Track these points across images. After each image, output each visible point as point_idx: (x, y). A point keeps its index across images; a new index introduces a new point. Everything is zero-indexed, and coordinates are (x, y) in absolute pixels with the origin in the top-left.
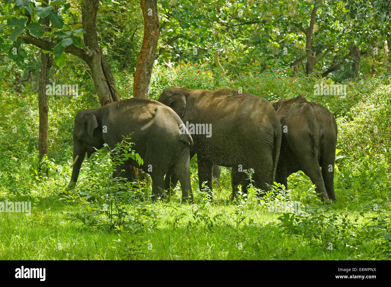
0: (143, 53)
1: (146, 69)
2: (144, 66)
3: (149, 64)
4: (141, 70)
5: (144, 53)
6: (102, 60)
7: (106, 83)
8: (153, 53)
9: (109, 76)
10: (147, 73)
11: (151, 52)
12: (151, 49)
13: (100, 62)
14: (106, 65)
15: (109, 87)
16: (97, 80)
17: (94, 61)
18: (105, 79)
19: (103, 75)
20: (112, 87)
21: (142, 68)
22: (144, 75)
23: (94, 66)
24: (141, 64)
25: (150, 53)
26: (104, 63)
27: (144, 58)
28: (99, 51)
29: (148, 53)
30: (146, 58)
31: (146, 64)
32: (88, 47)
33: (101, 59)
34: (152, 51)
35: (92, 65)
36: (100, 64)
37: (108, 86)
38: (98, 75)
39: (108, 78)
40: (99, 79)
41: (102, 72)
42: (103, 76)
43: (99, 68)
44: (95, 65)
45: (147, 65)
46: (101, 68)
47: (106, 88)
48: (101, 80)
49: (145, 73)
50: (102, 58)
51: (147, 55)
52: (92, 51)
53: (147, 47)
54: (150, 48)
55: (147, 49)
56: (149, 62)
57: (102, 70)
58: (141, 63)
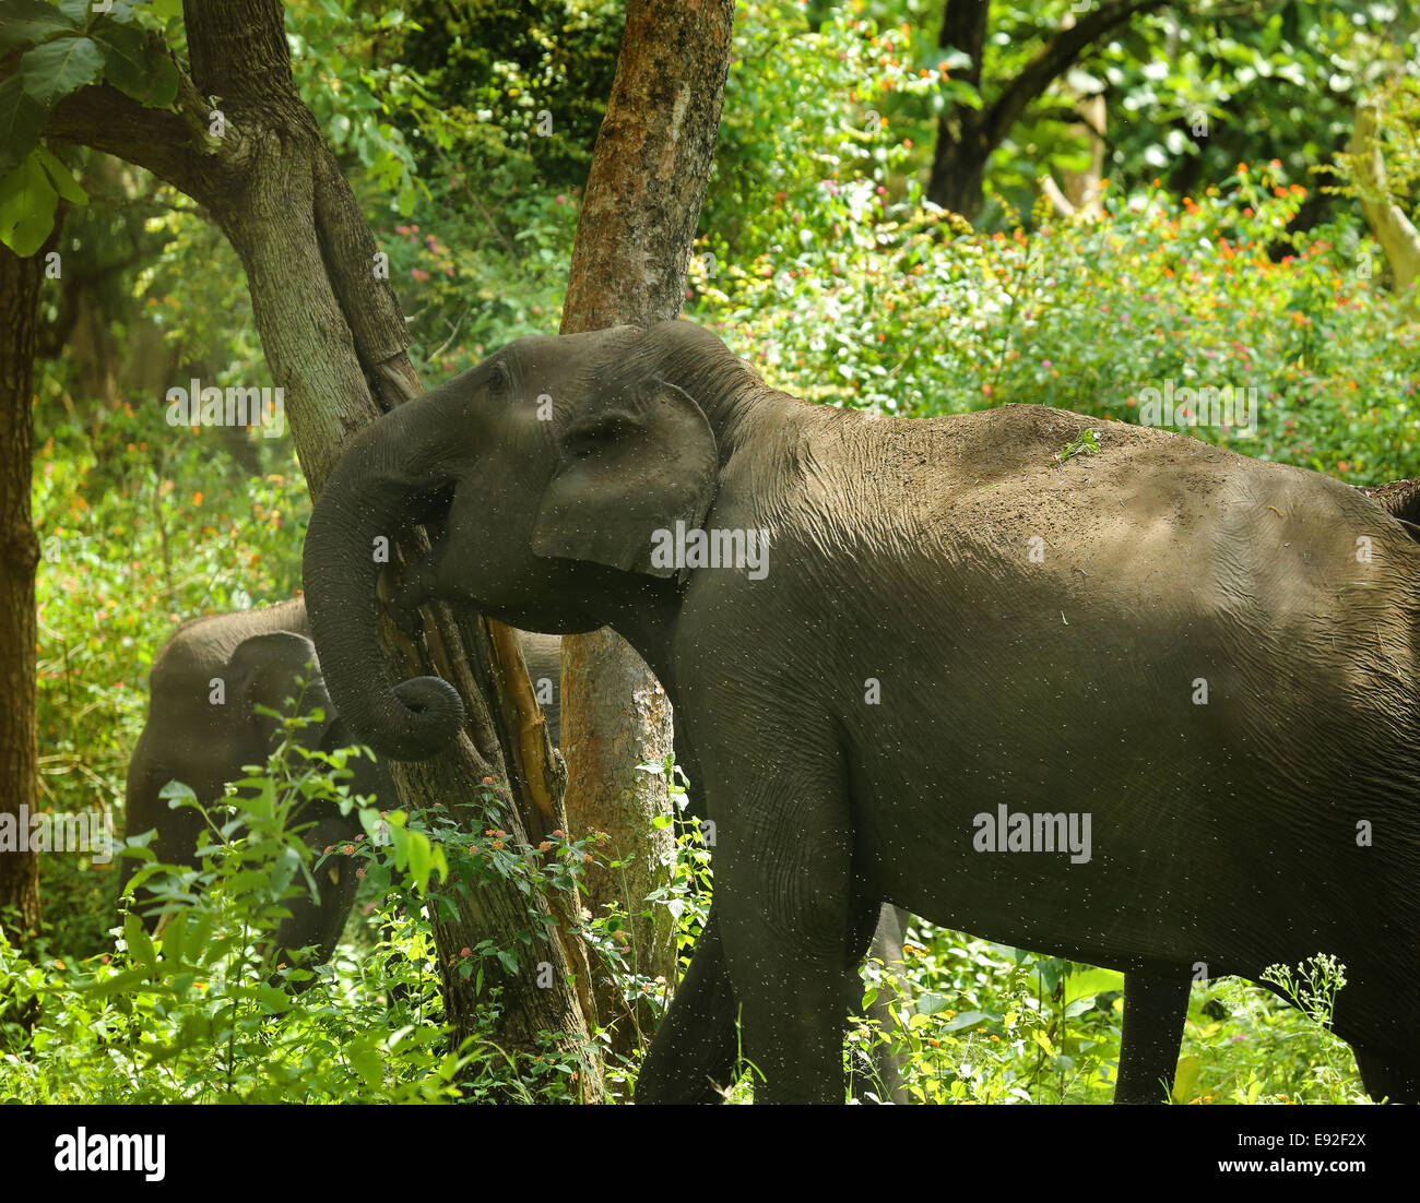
0: (622, 138)
1: (647, 256)
2: (631, 230)
3: (662, 214)
4: (605, 264)
5: (629, 134)
6: (317, 197)
7: (350, 356)
8: (691, 135)
9: (372, 309)
10: (650, 278)
11: (683, 126)
12: (680, 110)
13: (308, 206)
14: (347, 227)
15: (373, 386)
16: (287, 336)
17: (266, 199)
18: (341, 329)
19: (333, 301)
20: (393, 383)
21: (615, 244)
22: (631, 298)
23: (264, 237)
24: (606, 215)
25: (675, 135)
26: (336, 217)
27: (625, 173)
28: (294, 126)
29: (656, 139)
30: (645, 174)
31: (642, 218)
32: (214, 100)
33: (310, 185)
34: (688, 119)
35: (246, 227)
36: (304, 217)
37: (362, 382)
38: (293, 301)
39: (367, 320)
40: (296, 328)
41: (322, 280)
42: (329, 309)
43: (301, 253)
44: (269, 227)
45: (653, 224)
46: (313, 252)
47: (353, 391)
48: (313, 333)
49: (635, 283)
50: (316, 178)
51: (653, 152)
52: (248, 130)
53: (652, 94)
54: (669, 100)
55: (654, 106)
56: (666, 199)
57: (320, 266)
58: (611, 206)
